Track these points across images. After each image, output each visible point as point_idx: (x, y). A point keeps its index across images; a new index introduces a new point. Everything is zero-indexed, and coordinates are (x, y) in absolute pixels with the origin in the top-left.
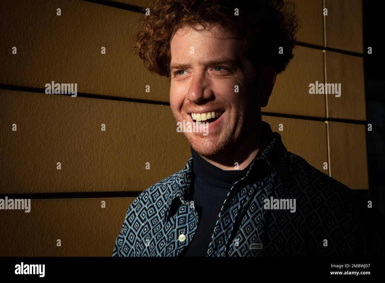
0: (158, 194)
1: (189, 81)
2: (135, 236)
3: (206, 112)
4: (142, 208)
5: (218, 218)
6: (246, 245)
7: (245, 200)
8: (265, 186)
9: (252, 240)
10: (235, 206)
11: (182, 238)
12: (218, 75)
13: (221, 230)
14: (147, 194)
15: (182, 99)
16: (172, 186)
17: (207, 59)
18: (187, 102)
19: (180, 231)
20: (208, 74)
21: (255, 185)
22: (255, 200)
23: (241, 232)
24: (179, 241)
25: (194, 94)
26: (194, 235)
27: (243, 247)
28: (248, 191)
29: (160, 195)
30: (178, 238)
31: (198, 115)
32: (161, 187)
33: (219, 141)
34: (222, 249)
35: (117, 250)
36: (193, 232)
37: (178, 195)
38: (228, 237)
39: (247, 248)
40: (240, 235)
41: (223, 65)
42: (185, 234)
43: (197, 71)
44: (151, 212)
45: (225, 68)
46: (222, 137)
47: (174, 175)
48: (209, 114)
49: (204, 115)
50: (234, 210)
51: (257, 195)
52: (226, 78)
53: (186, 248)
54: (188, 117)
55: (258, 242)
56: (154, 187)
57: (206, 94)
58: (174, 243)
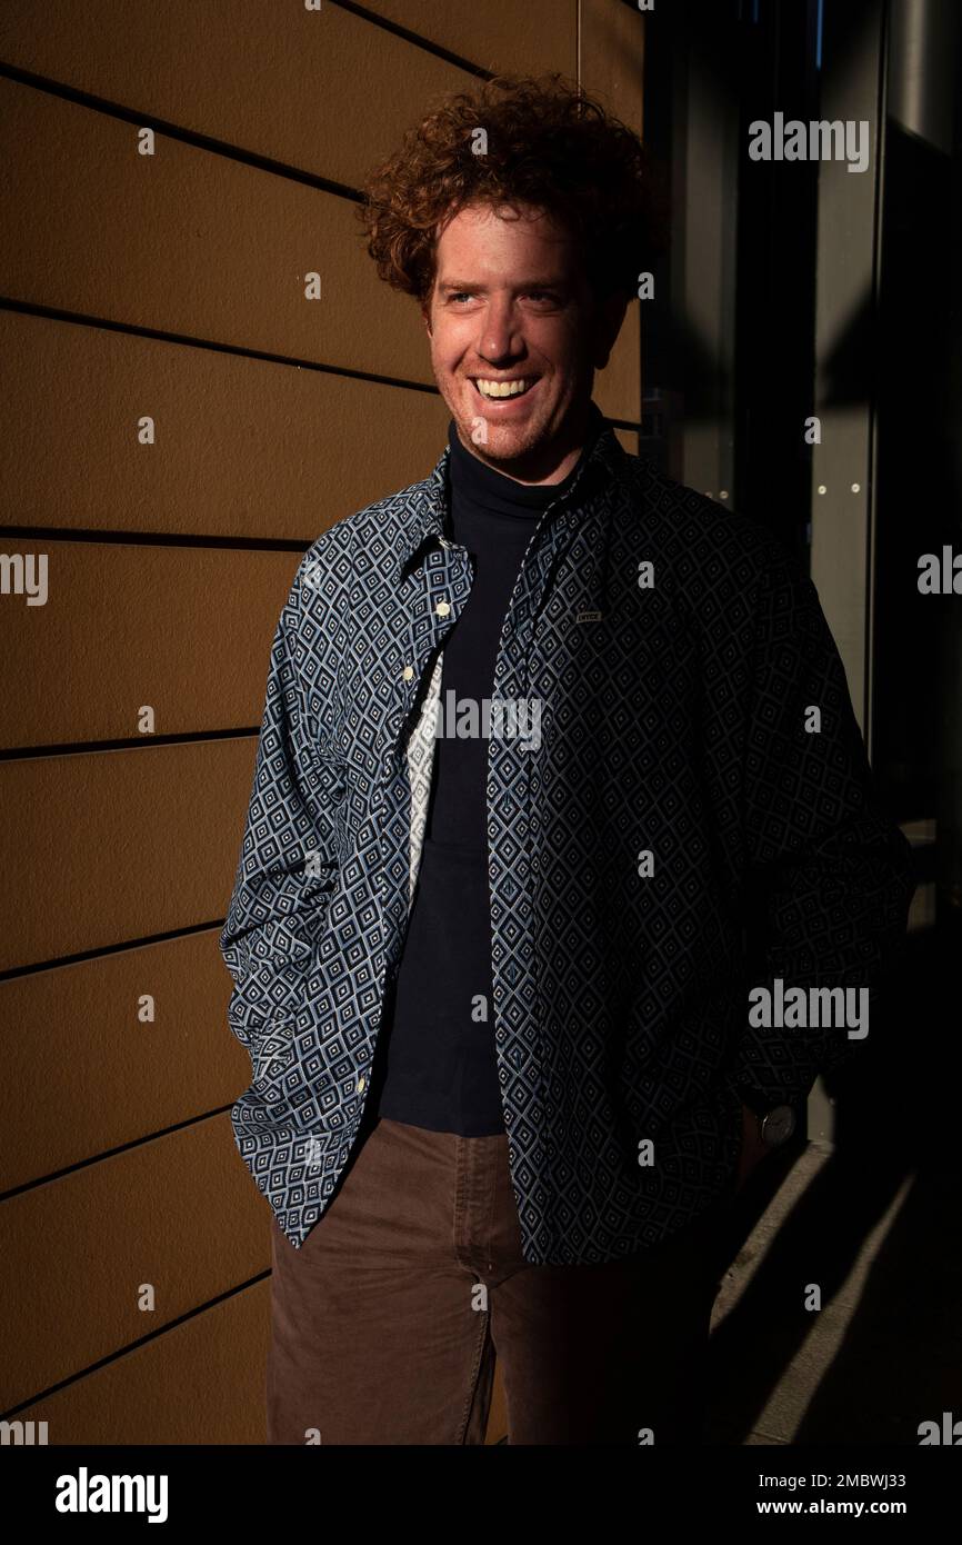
0: (372, 531)
1: (478, 317)
2: (328, 607)
3: (509, 380)
4: (339, 556)
5: (519, 570)
6: (568, 616)
7: (563, 536)
8: (596, 512)
9: (580, 608)
10: (547, 548)
11: (443, 609)
12: (536, 310)
13: (524, 592)
14: (345, 529)
15: (464, 348)
16: (399, 515)
17: (520, 279)
18: (471, 355)
19: (436, 597)
20: (518, 306)
21: (580, 511)
22: (580, 537)
23: (558, 595)
24: (437, 616)
25: (493, 346)
26: (465, 604)
27: (564, 621)
28: (569, 521)
29: (376, 532)
30: (434, 609)
31: (495, 384)
32: (375, 517)
33: (526, 434)
34: (525, 625)
35: (282, 636)
36: (464, 599)
37: (433, 531)
38: (534, 605)
39: (572, 622)
40: (557, 600)
41: (549, 291)
42: (448, 602)
43: (498, 299)
44: (360, 564)
45: (551, 297)
46: (531, 427)
47: (398, 496)
48: (514, 384)
49: (504, 386)
50: (545, 556)
51: (584, 528)
52: (550, 316)
53: (453, 626)
54: (468, 384)
55: (592, 610)
56: (360, 518)
57: (515, 346)
58: (428, 618)
